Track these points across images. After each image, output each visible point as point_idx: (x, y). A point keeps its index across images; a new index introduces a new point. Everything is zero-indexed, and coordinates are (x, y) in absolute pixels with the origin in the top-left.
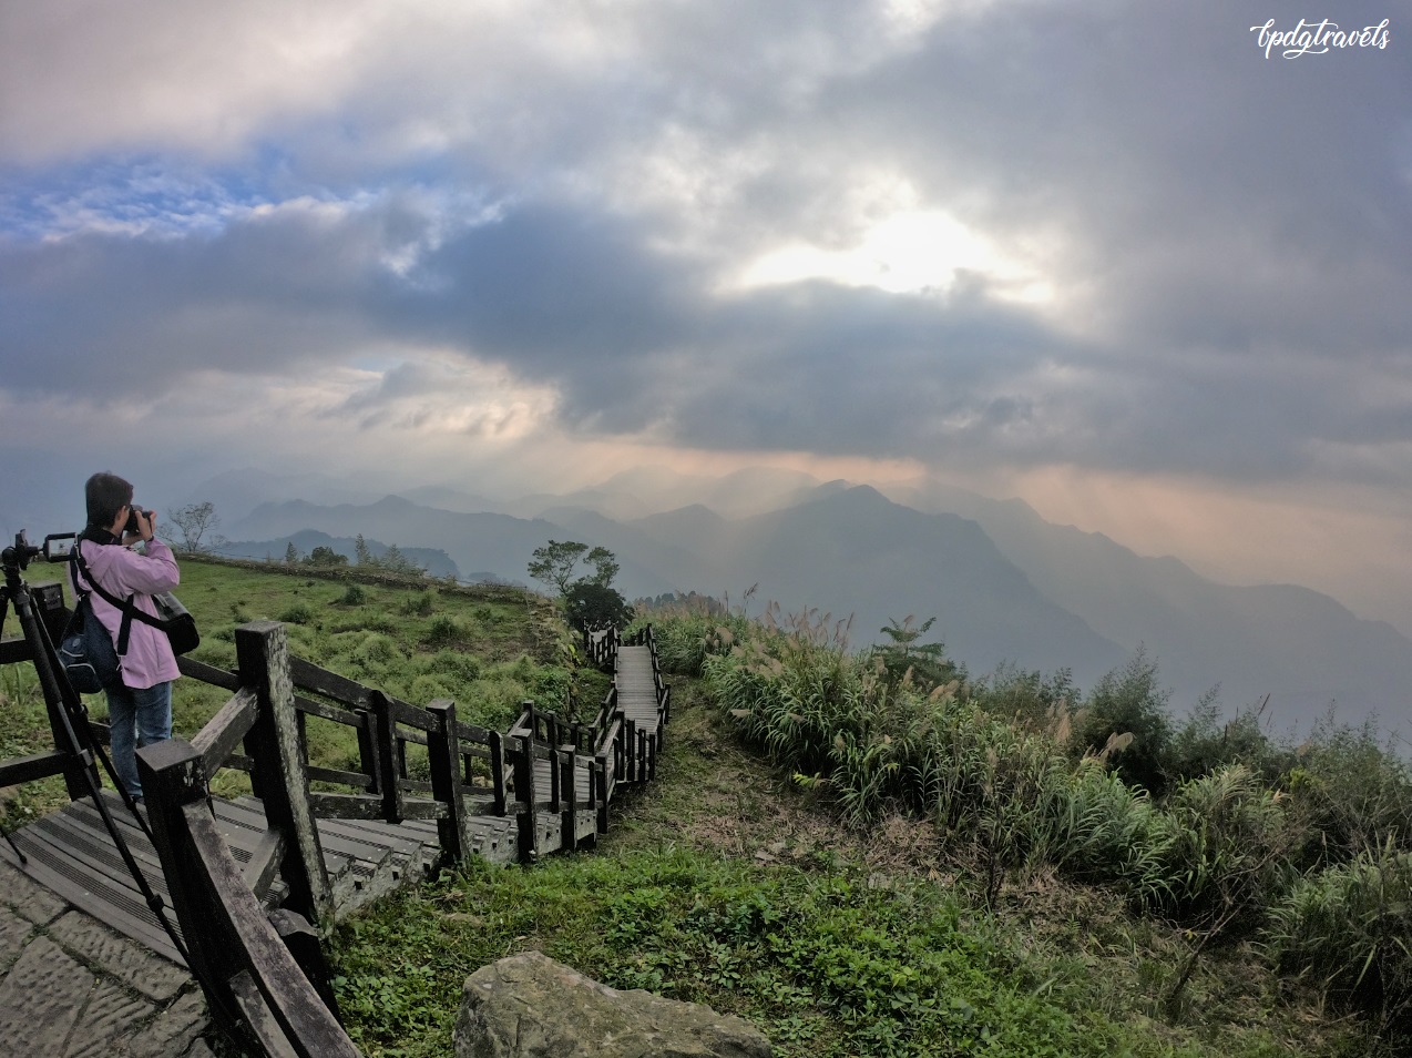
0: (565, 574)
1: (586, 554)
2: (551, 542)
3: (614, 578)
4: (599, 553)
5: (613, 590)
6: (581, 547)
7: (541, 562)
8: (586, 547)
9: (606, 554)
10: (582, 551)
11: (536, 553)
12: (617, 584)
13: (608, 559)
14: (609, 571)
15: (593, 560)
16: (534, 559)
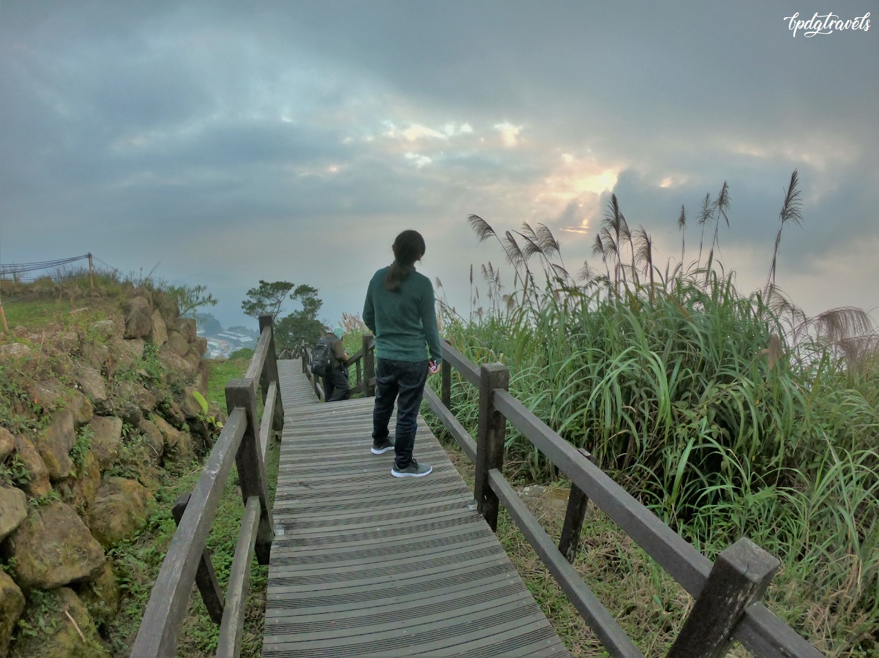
0: (276, 310)
1: (292, 291)
2: (261, 282)
3: (318, 312)
4: (304, 290)
5: (318, 321)
6: (287, 286)
7: (254, 301)
8: (293, 285)
9: (311, 290)
10: (289, 289)
11: (250, 292)
12: (321, 316)
13: (311, 295)
14: (313, 305)
15: (299, 296)
16: (247, 298)
